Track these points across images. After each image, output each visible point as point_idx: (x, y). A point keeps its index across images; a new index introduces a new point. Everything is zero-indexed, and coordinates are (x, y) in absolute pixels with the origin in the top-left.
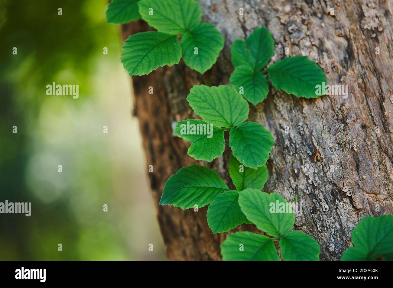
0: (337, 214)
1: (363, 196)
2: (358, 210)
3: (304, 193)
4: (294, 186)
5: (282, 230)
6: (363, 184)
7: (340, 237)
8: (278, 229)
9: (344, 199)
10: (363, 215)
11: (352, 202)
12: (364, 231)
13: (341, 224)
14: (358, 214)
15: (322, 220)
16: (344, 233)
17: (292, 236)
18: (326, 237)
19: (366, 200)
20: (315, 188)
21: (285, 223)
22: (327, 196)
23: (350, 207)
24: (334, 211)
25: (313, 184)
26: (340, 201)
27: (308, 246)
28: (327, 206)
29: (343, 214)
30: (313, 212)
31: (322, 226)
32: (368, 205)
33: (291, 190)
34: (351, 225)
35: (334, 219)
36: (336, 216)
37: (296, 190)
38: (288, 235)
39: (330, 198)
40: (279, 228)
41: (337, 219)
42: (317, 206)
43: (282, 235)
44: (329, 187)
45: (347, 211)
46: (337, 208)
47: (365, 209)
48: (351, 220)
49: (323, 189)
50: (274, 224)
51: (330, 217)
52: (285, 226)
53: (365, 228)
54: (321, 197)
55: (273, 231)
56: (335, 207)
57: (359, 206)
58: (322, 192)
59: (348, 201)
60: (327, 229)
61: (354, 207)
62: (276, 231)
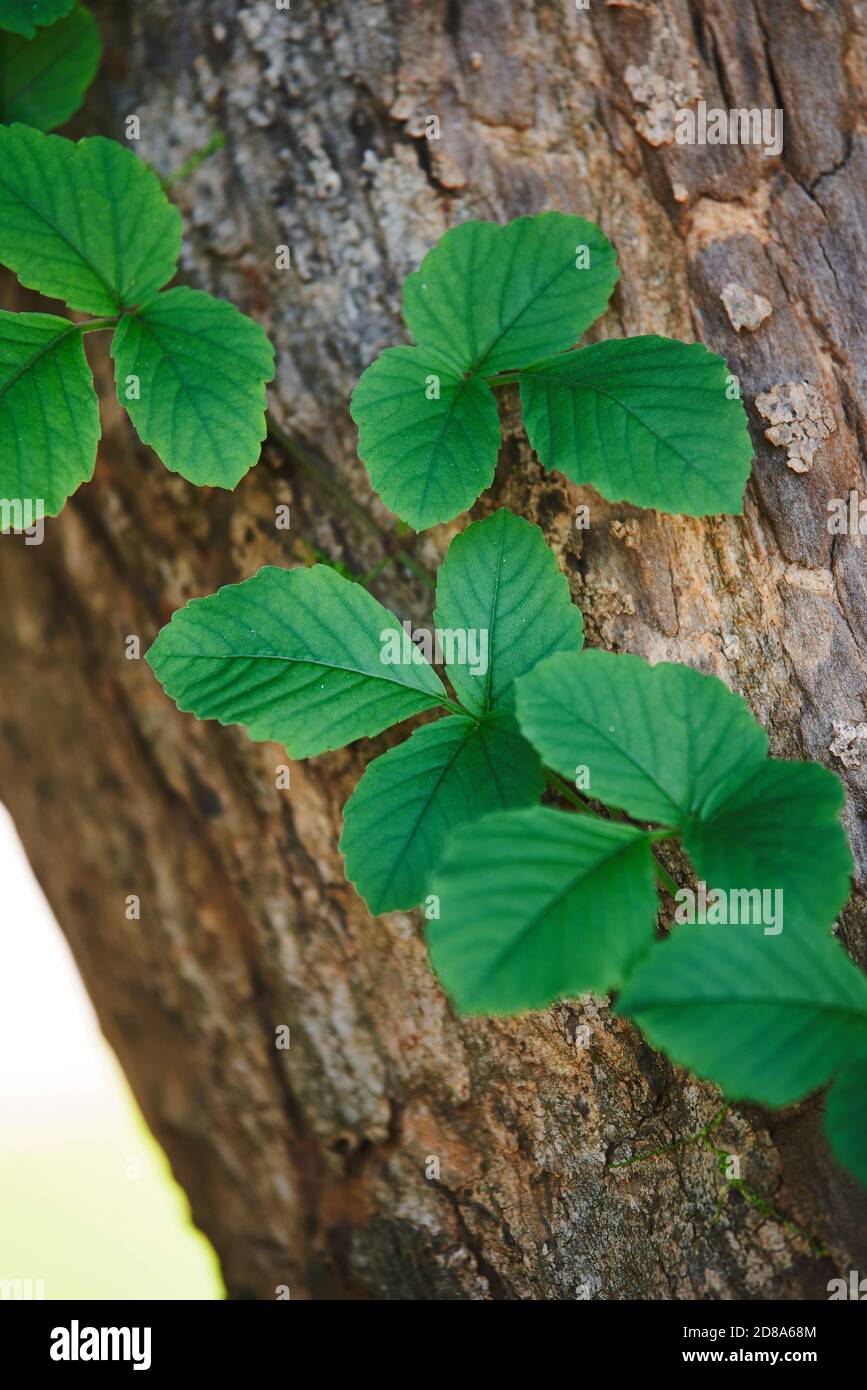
0: (370, 209)
1: (471, 137)
2: (445, 193)
3: (250, 123)
4: (210, 94)
5: (131, 288)
6: (473, 89)
7: (381, 300)
8: (113, 284)
9: (399, 149)
10: (465, 214)
11: (426, 160)
12: (452, 279)
13: (382, 250)
14: (446, 208)
15: (314, 235)
16: (392, 286)
17: (168, 311)
18: (327, 298)
19: (478, 153)
20: (290, 103)
21: (141, 259)
22: (335, 134)
23: (420, 183)
24: (360, 195)
25: (282, 88)
26: (381, 157)
27: (226, 351)
28: (333, 179)
29: (392, 208)
30: (280, 203)
31: (315, 257)
32: (488, 172)
33: (199, 111)
34: (418, 252)
35: (360, 226)
36: (365, 219)
37: (220, 110)
38: (152, 304)
39: (346, 145)
40: (119, 279)
41: (369, 228)
42: (298, 176)
43: (130, 306)
44: (343, 101)
45: (407, 196)
46: (369, 187)
47: (476, 190)
48: (421, 233)
49: (320, 108)
50: (96, 261)
51: (344, 219)
52: (140, 271)
53: (456, 268)
54: (311, 137)
55: (89, 292)
56: (363, 181)
57: (452, 178)
58: (317, 119)
59: (410, 156)
60: (334, 270)
61: (434, 182)
62: (102, 290)
